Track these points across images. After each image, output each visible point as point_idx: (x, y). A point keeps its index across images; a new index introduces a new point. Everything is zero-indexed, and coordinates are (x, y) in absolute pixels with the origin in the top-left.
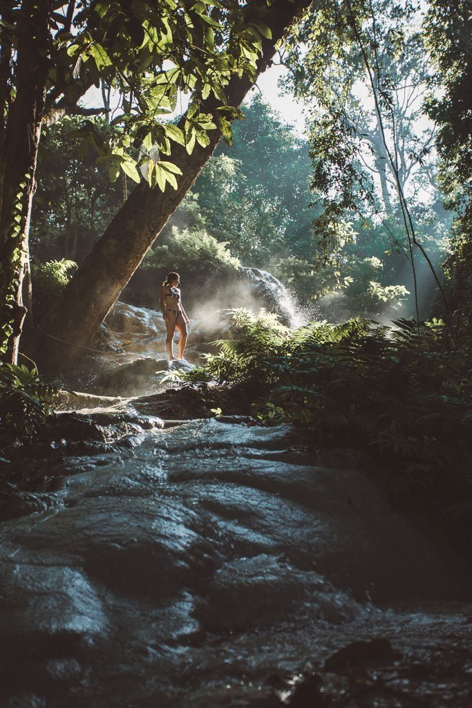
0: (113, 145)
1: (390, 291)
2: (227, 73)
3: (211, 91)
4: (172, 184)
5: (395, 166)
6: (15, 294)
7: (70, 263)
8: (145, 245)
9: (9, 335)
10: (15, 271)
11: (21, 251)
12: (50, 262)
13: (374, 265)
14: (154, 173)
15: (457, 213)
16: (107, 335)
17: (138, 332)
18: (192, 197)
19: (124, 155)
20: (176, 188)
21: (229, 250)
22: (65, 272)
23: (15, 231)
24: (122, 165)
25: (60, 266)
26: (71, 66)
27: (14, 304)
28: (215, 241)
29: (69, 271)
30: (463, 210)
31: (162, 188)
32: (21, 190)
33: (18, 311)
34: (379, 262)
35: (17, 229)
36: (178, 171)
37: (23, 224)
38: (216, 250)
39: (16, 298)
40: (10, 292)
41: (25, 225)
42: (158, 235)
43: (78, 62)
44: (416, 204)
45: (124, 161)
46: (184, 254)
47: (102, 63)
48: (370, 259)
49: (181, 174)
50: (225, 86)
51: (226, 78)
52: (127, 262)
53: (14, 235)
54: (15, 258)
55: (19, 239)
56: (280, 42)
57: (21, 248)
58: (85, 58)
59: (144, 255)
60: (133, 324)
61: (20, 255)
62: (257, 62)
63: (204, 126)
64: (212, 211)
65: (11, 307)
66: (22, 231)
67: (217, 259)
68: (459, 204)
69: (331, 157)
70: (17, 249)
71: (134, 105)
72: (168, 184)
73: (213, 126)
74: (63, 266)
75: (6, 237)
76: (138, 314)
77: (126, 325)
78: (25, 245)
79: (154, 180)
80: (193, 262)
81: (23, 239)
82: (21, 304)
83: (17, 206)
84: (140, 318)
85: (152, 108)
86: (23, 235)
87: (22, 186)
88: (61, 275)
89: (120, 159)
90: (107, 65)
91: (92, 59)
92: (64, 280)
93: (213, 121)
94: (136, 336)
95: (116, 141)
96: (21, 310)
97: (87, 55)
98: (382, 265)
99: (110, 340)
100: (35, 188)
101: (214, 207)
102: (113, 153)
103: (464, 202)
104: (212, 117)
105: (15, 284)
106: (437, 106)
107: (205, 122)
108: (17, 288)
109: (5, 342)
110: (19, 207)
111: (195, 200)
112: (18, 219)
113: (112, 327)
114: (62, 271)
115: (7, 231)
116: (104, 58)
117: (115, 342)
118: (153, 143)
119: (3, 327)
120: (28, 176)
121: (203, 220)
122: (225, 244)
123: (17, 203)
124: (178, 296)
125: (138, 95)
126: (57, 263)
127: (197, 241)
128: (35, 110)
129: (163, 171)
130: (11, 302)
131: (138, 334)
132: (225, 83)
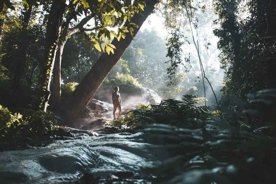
0: (91, 37)
1: (200, 99)
2: (133, 12)
3: (127, 19)
4: (112, 52)
5: (198, 49)
6: (47, 86)
7: (77, 84)
8: (104, 77)
9: (43, 101)
10: (47, 78)
11: (50, 71)
12: (69, 83)
13: (195, 90)
14: (106, 48)
15: (225, 70)
16: (89, 111)
17: (101, 110)
18: (125, 62)
19: (95, 42)
20: (113, 53)
21: (138, 81)
22: (74, 87)
23: (48, 63)
24: (95, 45)
25: (73, 85)
26: (74, 7)
27: (46, 89)
28: (133, 78)
29: (76, 86)
30: (228, 69)
31: (109, 53)
32: (52, 48)
33: (47, 93)
34: (196, 88)
35: (49, 63)
36: (114, 47)
37: (51, 61)
38: (133, 81)
39: (47, 88)
40: (45, 85)
41: (52, 61)
42: (109, 73)
43: (77, 6)
44: (212, 68)
45: (95, 44)
46: (121, 83)
47: (86, 7)
48: (193, 87)
49: (116, 48)
50: (132, 17)
51: (133, 14)
52: (97, 83)
53: (48, 65)
54: (48, 73)
55: (50, 66)
56: (156, 5)
57: (50, 69)
58: (80, 5)
59: (103, 80)
60: (99, 107)
61: (50, 72)
62: (144, 8)
63: (124, 31)
64: (133, 68)
65: (45, 90)
66: (51, 63)
67: (133, 85)
68: (226, 67)
69: (174, 46)
70: (49, 70)
71: (99, 24)
72: (110, 52)
73: (128, 31)
74: (74, 85)
75: (45, 65)
76: (102, 104)
77: (96, 108)
78: (52, 68)
79: (105, 50)
80: (124, 86)
81: (51, 66)
82: (49, 90)
83: (50, 54)
84: (102, 105)
85: (105, 24)
86: (51, 65)
87: (52, 47)
88: (73, 88)
89: (94, 43)
90: (88, 7)
91: (82, 5)
92: (73, 89)
93: (128, 29)
94: (100, 112)
95: (92, 36)
96: (49, 93)
97: (81, 4)
98: (197, 90)
99: (90, 113)
100: (57, 48)
101: (134, 67)
102: (91, 40)
103: (228, 66)
104: (127, 28)
105: (47, 83)
106: (217, 31)
107: (125, 30)
108: (47, 84)
109: (42, 104)
110: (51, 54)
111: (126, 63)
112: (50, 59)
113: (91, 108)
114: (73, 86)
115: (46, 63)
116: (87, 5)
117: (92, 114)
118: (105, 37)
119: (41, 98)
120: (55, 44)
121: (129, 71)
122: (136, 79)
123: (50, 53)
124: (119, 96)
125: (101, 20)
126: (71, 83)
127: (126, 78)
128: (59, 21)
129: (109, 47)
130: (45, 89)
131: (101, 111)
132: (132, 16)
